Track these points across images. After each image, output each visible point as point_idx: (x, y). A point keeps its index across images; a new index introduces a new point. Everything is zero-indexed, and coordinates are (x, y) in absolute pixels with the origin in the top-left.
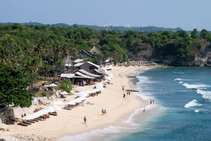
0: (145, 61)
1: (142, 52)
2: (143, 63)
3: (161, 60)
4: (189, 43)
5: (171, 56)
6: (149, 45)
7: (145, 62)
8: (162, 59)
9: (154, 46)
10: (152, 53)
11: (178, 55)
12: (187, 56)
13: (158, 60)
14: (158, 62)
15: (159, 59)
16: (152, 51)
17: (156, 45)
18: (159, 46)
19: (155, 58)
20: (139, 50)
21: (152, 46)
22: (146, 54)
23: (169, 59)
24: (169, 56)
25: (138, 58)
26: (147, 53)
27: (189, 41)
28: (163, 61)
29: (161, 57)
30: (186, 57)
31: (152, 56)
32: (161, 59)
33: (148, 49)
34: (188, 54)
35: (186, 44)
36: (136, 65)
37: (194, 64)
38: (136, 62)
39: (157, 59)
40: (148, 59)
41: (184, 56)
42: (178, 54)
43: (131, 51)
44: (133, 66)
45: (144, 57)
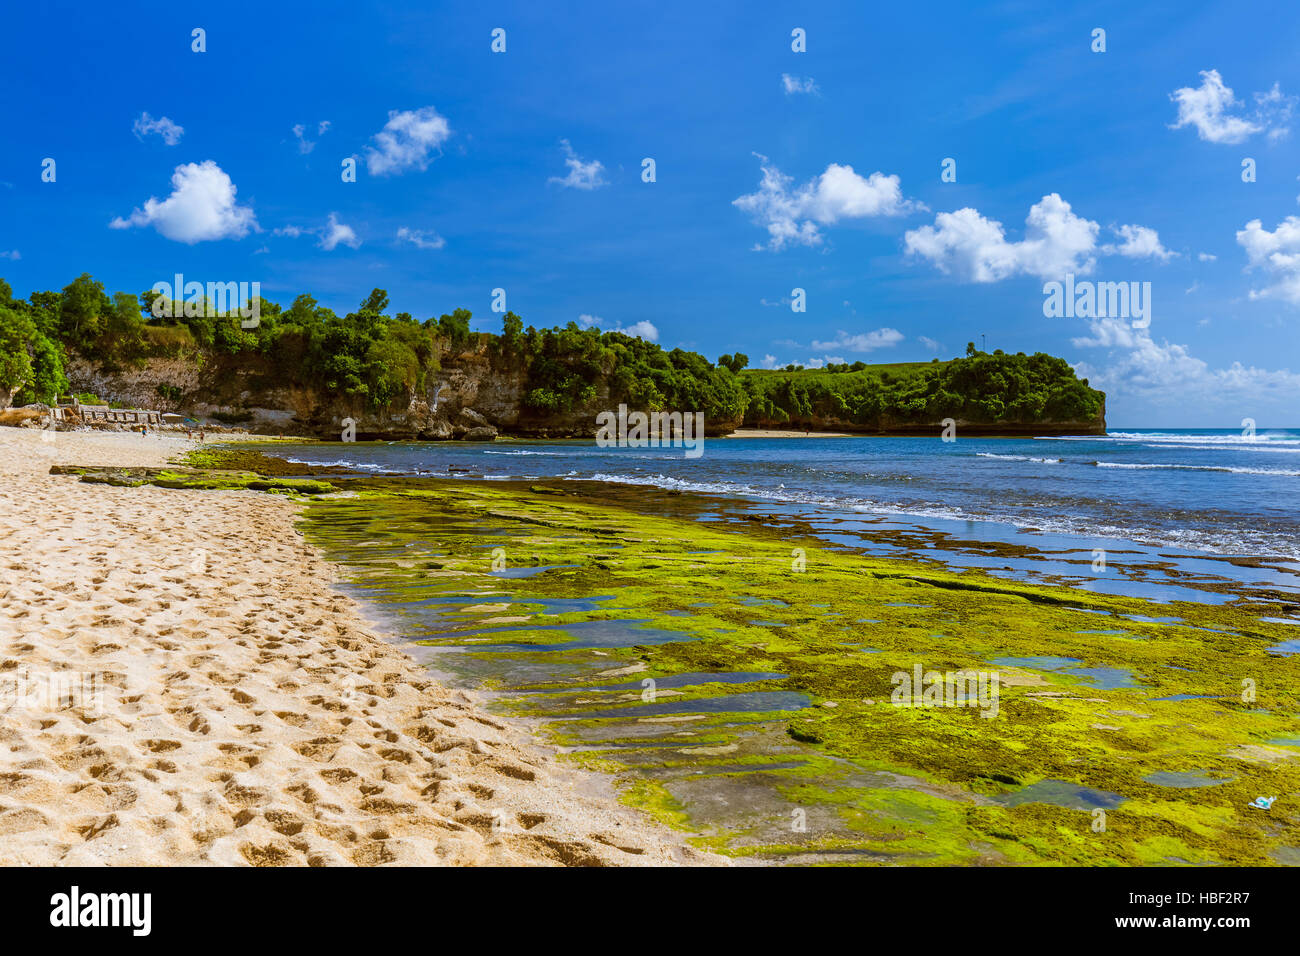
0: (163, 412)
1: (149, 368)
2: (154, 420)
3: (242, 410)
4: (376, 335)
5: (292, 392)
6: (186, 335)
7: (165, 415)
8: (246, 405)
9: (211, 339)
10: (201, 375)
11: (334, 385)
12: (375, 388)
13: (227, 409)
14: (231, 416)
15: (236, 405)
16: (198, 367)
17: (220, 340)
18: (234, 344)
19: (214, 397)
20: (133, 354)
21: (202, 344)
22: (169, 377)
23: (282, 407)
24: (282, 392)
25: (128, 397)
26: (176, 375)
27: (377, 325)
28: (255, 415)
29: (245, 395)
30: (371, 393)
31: (201, 389)
32: (246, 407)
33: (180, 351)
34: (381, 380)
35: (366, 337)
36: (117, 426)
37: (407, 426)
38: (116, 411)
39: (223, 403)
40: (179, 405)
41: (363, 388)
42: (332, 380)
43: (88, 355)
44: (102, 427)
45: (161, 390)
